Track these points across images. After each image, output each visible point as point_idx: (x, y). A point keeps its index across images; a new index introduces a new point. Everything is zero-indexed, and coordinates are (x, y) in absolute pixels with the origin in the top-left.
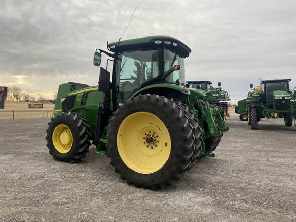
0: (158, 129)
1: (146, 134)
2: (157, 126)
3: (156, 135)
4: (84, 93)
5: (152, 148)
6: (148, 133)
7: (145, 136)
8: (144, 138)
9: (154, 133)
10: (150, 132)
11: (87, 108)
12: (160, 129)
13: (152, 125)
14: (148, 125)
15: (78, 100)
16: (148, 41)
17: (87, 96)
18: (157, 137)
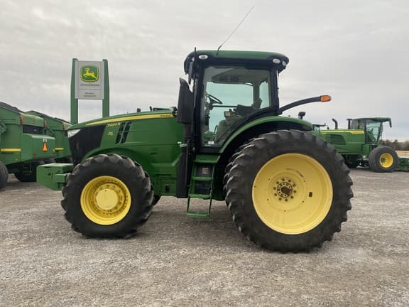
0: (299, 176)
1: (278, 183)
2: (299, 173)
3: (292, 183)
4: (123, 123)
5: (286, 200)
6: (280, 181)
7: (276, 186)
8: (275, 188)
9: (290, 181)
10: (283, 180)
11: (130, 148)
12: (302, 176)
13: (290, 171)
14: (286, 171)
15: (111, 133)
16: (265, 58)
17: (128, 128)
18: (294, 185)
